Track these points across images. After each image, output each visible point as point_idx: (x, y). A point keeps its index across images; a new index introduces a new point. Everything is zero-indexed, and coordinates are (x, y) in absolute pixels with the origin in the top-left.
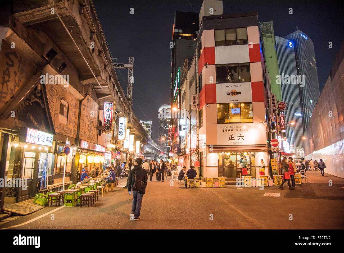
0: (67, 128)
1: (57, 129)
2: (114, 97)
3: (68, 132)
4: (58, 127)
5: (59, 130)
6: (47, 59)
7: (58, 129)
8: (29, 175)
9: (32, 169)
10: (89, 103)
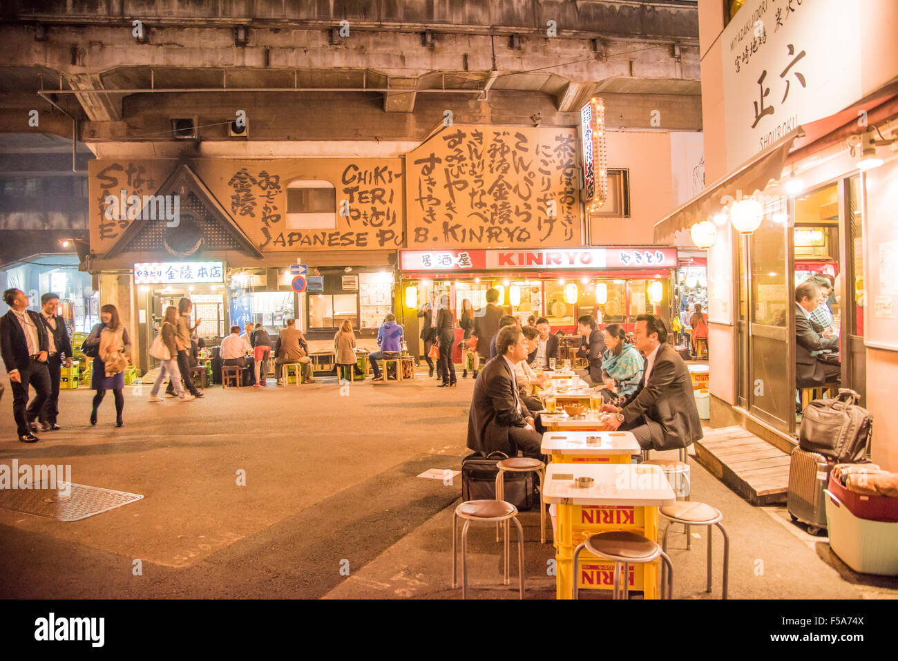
0: (338, 234)
1: (284, 245)
2: (629, 77)
3: (347, 242)
4: (287, 239)
5: (291, 244)
6: (186, 137)
7: (287, 244)
8: (211, 332)
9: (219, 321)
10: (463, 146)
